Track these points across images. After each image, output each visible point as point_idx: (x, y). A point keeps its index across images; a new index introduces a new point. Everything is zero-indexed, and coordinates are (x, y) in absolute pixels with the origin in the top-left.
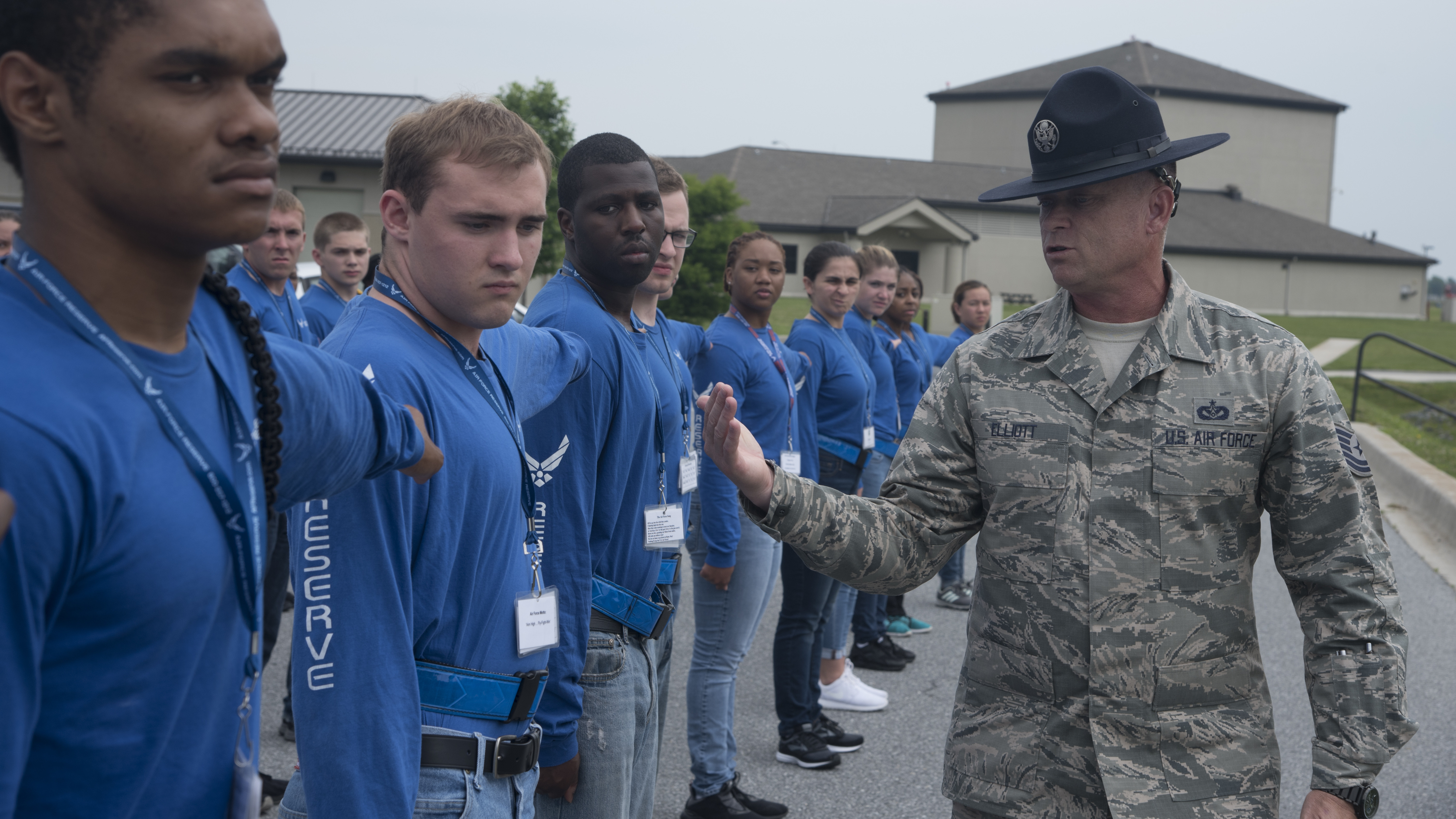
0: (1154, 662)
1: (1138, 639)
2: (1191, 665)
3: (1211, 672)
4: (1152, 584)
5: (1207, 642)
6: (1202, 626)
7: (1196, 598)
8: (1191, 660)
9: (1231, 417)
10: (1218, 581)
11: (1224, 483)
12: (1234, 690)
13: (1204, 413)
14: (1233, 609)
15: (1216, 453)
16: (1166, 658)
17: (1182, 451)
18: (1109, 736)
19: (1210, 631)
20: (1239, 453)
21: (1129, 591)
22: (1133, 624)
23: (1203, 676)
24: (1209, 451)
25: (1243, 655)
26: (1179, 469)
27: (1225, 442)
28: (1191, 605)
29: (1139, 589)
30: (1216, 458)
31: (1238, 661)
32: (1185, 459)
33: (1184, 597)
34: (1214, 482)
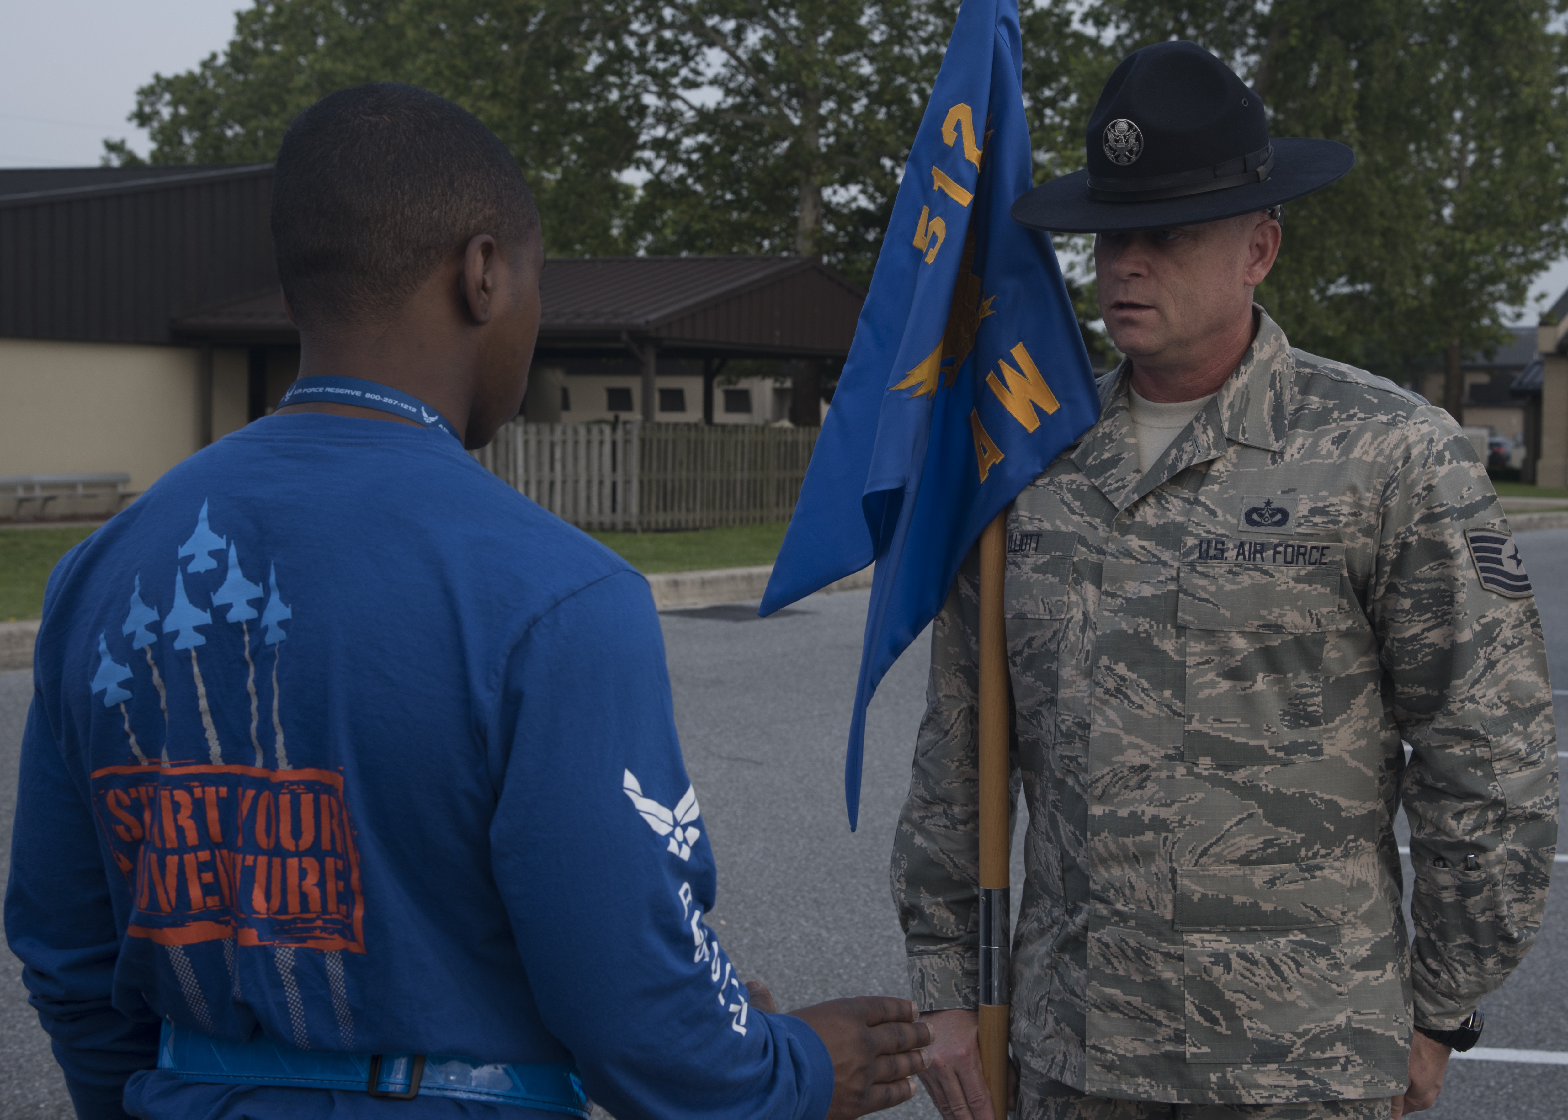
0: (1171, 861)
1: (1149, 827)
2: (1233, 870)
3: (1272, 882)
4: (1171, 752)
5: (1261, 839)
6: (1251, 816)
7: (1240, 776)
8: (1232, 862)
9: (1291, 523)
10: (1281, 755)
11: (1281, 615)
12: (1316, 911)
13: (1255, 517)
14: (1314, 796)
15: (1266, 573)
16: (1188, 857)
17: (1219, 569)
18: (1114, 960)
19: (1265, 823)
20: (1303, 572)
21: (1138, 760)
22: (1144, 807)
23: (1257, 886)
24: (1256, 569)
25: (1337, 864)
26: (1212, 594)
27: (1280, 558)
28: (1233, 786)
29: (1153, 759)
30: (1266, 579)
31: (1326, 872)
32: (1221, 581)
33: (1221, 773)
34: (1264, 613)
